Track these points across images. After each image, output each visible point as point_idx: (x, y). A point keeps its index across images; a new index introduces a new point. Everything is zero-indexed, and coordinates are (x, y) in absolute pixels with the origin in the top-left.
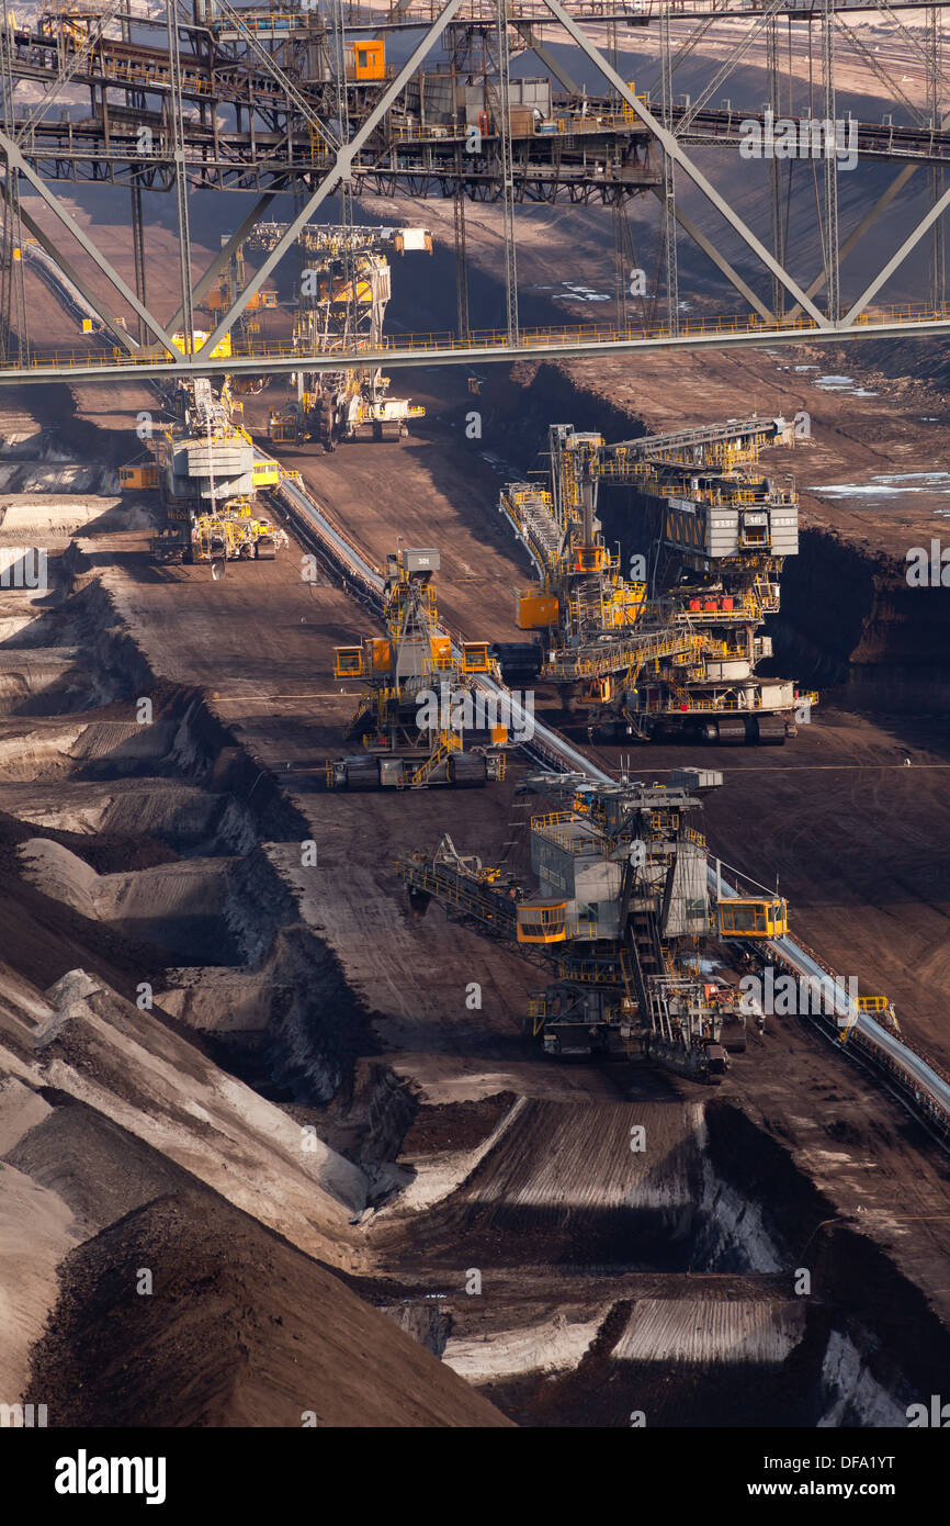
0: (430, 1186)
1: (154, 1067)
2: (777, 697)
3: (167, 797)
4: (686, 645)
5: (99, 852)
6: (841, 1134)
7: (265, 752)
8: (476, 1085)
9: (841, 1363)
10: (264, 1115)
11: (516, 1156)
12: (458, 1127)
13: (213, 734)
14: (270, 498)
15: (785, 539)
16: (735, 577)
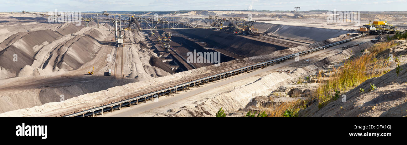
0: (161, 56)
1: (152, 52)
2: (171, 41)
3: (151, 44)
4: (168, 39)
5: (149, 45)
6: (174, 54)
7: (154, 42)
8: (162, 53)
9: (174, 61)
10: (155, 54)
11: (163, 55)
12: (162, 54)
13: (152, 42)
14: (153, 34)
15: (171, 35)
16: (169, 37)
